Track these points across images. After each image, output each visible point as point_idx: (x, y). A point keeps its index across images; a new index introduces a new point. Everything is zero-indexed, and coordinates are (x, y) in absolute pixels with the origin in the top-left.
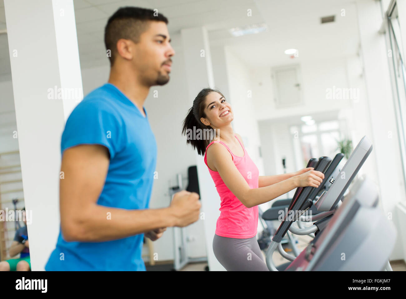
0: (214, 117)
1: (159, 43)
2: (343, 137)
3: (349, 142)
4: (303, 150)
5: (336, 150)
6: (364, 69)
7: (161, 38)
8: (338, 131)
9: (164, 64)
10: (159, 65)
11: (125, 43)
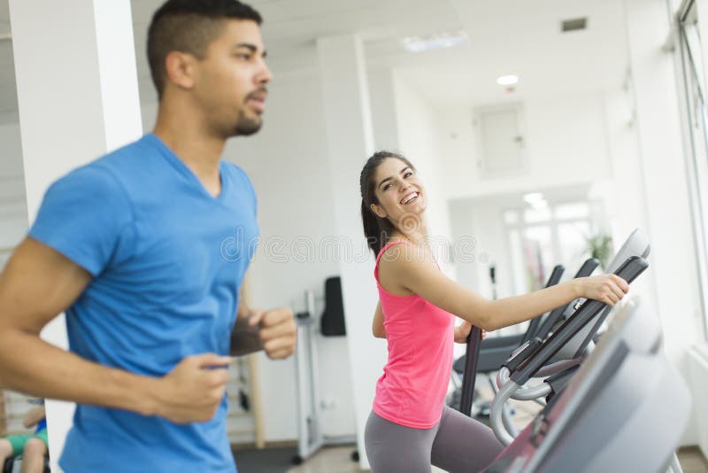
0: (391, 204)
1: (242, 59)
2: (596, 232)
3: (607, 240)
4: (526, 251)
5: (585, 252)
6: (635, 113)
7: (246, 51)
8: (589, 220)
9: (250, 97)
10: (240, 99)
11: (181, 59)
